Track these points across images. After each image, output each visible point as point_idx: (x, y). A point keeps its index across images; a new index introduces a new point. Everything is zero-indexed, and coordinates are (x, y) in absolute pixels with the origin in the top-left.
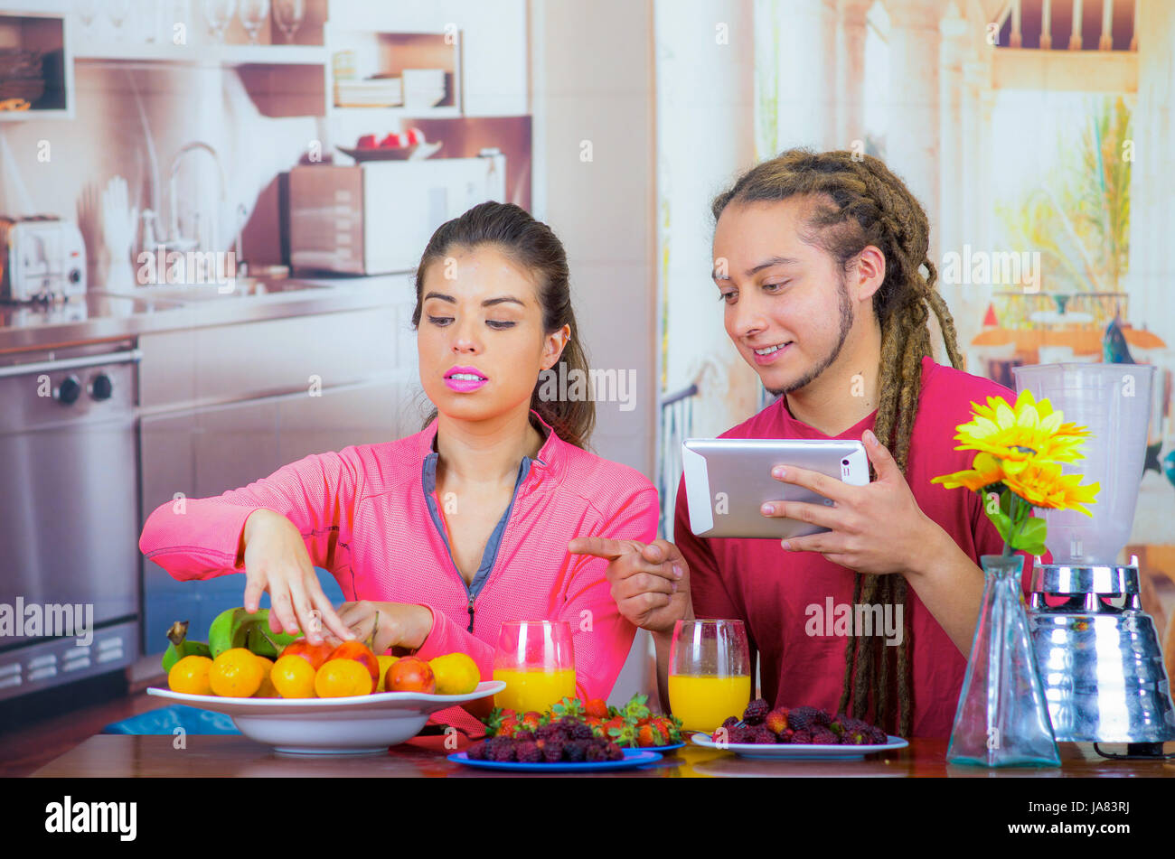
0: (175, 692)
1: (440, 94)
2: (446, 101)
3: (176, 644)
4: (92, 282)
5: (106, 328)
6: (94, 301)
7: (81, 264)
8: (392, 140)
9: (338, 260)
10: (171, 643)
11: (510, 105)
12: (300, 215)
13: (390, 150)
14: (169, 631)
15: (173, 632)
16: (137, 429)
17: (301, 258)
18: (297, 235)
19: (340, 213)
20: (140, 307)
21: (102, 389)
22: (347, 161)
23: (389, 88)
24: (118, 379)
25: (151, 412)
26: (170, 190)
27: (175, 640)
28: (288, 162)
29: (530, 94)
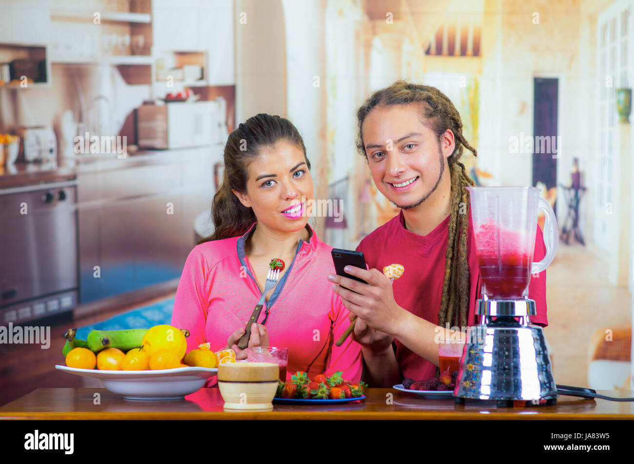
0: (69, 367)
1: (198, 75)
2: (202, 78)
3: (70, 341)
4: (59, 152)
5: (64, 171)
6: (59, 160)
7: (54, 145)
8: (179, 95)
9: (158, 143)
10: (67, 341)
11: (227, 80)
12: (142, 125)
13: (179, 99)
14: (66, 334)
15: (68, 334)
16: (76, 213)
17: (143, 142)
18: (141, 133)
19: (158, 124)
20: (78, 163)
21: (62, 196)
22: (160, 103)
23: (179, 73)
24: (69, 193)
25: (83, 205)
26: (90, 116)
27: (69, 339)
28: (137, 103)
29: (235, 75)
